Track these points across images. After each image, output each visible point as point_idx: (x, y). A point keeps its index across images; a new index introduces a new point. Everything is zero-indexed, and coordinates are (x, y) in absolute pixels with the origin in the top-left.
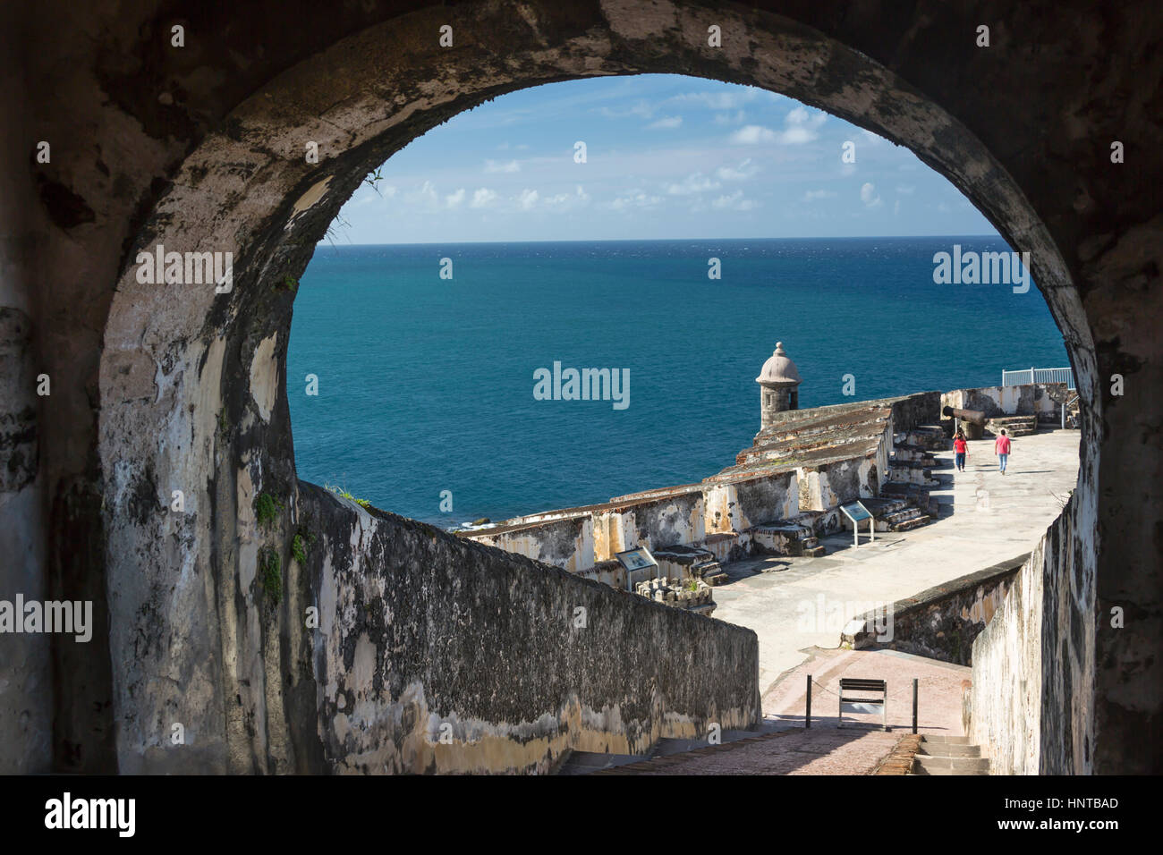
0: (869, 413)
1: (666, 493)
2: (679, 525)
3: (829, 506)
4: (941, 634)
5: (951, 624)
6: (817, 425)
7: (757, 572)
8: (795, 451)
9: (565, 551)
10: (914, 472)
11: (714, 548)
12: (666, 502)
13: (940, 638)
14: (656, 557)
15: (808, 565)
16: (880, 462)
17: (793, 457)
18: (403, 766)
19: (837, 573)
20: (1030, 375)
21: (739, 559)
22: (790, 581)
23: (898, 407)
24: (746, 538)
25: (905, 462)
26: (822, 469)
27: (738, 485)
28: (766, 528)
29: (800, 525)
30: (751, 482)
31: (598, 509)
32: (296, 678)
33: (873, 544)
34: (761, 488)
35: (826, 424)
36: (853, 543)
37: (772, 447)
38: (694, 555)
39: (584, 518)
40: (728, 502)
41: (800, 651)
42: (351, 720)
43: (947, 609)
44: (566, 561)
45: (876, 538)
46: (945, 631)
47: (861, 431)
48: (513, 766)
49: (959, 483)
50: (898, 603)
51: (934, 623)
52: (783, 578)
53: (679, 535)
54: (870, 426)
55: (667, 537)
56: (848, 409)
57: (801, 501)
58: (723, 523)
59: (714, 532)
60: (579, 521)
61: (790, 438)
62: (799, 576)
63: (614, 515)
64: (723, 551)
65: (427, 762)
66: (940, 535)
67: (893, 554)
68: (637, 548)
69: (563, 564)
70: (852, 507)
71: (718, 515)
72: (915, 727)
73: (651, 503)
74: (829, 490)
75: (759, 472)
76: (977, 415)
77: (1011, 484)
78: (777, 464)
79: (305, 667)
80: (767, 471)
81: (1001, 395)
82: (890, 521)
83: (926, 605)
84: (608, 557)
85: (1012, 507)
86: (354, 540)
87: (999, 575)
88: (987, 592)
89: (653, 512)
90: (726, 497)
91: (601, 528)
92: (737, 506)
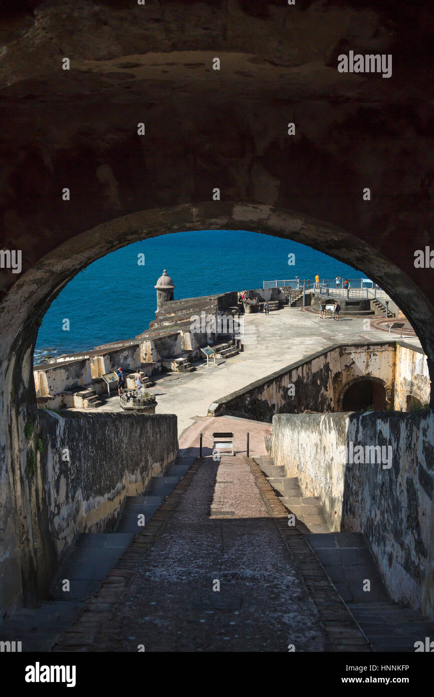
0: (208, 302)
1: (121, 345)
2: (129, 361)
3: (194, 348)
4: (250, 407)
5: (255, 402)
6: (185, 309)
8: (176, 321)
9: (79, 375)
12: (123, 350)
13: (250, 408)
15: (187, 376)
17: (176, 325)
18: (77, 530)
19: (202, 380)
20: (275, 284)
22: (181, 384)
23: (220, 299)
24: (159, 364)
27: (154, 340)
28: (167, 360)
29: (183, 358)
30: (160, 339)
31: (92, 354)
32: (41, 506)
33: (215, 365)
34: (165, 341)
35: (188, 308)
37: (165, 319)
39: (86, 360)
40: (150, 348)
41: (190, 418)
42: (59, 517)
43: (252, 395)
44: (79, 380)
45: (216, 362)
46: (251, 405)
48: (109, 513)
50: (232, 394)
51: (247, 402)
52: (178, 383)
53: (129, 365)
54: (209, 309)
56: (197, 300)
57: (182, 346)
58: (148, 358)
59: (144, 362)
60: (83, 363)
61: (173, 315)
62: (184, 382)
63: (100, 357)
64: (149, 371)
65: (84, 525)
66: (244, 359)
67: (225, 370)
68: (111, 372)
69: (77, 381)
70: (205, 349)
71: (146, 354)
72: (248, 451)
73: (116, 351)
74: (194, 341)
75: (162, 334)
77: (271, 334)
78: (169, 328)
79: (44, 499)
80: (166, 332)
81: (263, 293)
82: (222, 354)
83: (244, 395)
84: (98, 377)
85: (273, 345)
86: (58, 433)
87: (273, 379)
88: (268, 387)
89: (117, 355)
90: (149, 346)
91: (94, 363)
92: (155, 350)
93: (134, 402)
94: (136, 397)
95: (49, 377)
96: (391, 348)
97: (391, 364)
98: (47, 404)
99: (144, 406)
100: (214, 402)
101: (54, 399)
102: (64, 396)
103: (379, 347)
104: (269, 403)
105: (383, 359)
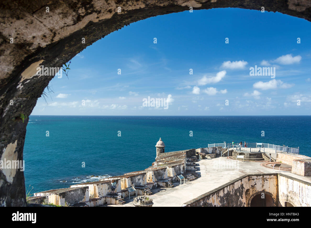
0: (181, 154)
1: (137, 173)
2: (141, 181)
3: (174, 175)
5: (205, 204)
6: (170, 156)
7: (159, 191)
8: (165, 162)
10: (192, 167)
11: (149, 186)
12: (138, 175)
14: (136, 189)
15: (170, 190)
16: (185, 165)
19: (177, 192)
20: (214, 145)
21: (154, 188)
22: (167, 194)
23: (187, 152)
24: (156, 183)
25: (189, 165)
26: (173, 167)
27: (154, 171)
28: (160, 181)
29: (168, 180)
30: (157, 170)
31: (122, 177)
33: (184, 184)
34: (159, 172)
35: (171, 156)
36: (180, 184)
37: (160, 161)
38: (144, 188)
39: (119, 179)
40: (152, 175)
43: (204, 200)
45: (185, 183)
46: (204, 206)
47: (180, 158)
49: (201, 169)
50: (194, 199)
51: (201, 204)
52: (165, 193)
53: (141, 183)
54: (182, 157)
55: (138, 184)
56: (176, 153)
57: (168, 174)
58: (151, 180)
59: (148, 182)
60: (117, 181)
61: (164, 159)
63: (126, 179)
64: (151, 187)
67: (190, 187)
68: (131, 187)
70: (180, 176)
71: (149, 178)
73: (134, 176)
74: (174, 172)
76: (204, 154)
77: (213, 169)
78: (162, 166)
80: (160, 167)
81: (208, 149)
82: (188, 179)
83: (200, 200)
84: (124, 189)
85: (214, 175)
87: (215, 192)
88: (212, 196)
89: (135, 178)
90: (151, 174)
91: (123, 182)
92: (154, 176)
93: (141, 202)
94: (142, 200)
95: (99, 188)
96: (275, 177)
97: (275, 185)
98: (97, 202)
99: (146, 205)
100: (184, 204)
101: (101, 199)
102: (106, 198)
103: (269, 176)
104: (213, 204)
105: (271, 182)
